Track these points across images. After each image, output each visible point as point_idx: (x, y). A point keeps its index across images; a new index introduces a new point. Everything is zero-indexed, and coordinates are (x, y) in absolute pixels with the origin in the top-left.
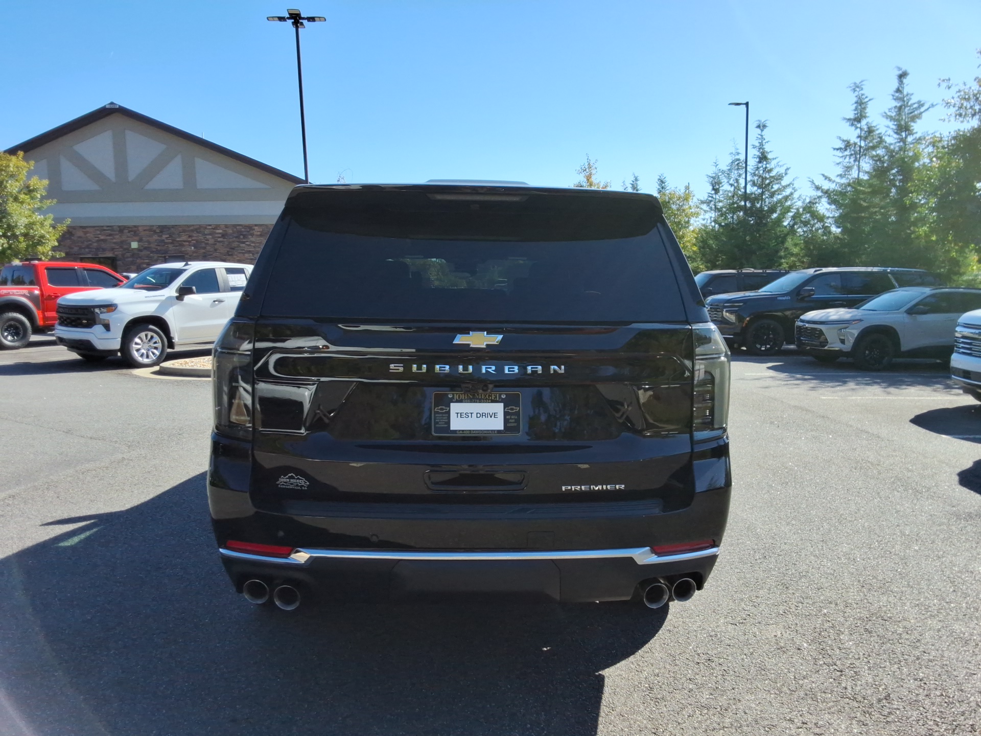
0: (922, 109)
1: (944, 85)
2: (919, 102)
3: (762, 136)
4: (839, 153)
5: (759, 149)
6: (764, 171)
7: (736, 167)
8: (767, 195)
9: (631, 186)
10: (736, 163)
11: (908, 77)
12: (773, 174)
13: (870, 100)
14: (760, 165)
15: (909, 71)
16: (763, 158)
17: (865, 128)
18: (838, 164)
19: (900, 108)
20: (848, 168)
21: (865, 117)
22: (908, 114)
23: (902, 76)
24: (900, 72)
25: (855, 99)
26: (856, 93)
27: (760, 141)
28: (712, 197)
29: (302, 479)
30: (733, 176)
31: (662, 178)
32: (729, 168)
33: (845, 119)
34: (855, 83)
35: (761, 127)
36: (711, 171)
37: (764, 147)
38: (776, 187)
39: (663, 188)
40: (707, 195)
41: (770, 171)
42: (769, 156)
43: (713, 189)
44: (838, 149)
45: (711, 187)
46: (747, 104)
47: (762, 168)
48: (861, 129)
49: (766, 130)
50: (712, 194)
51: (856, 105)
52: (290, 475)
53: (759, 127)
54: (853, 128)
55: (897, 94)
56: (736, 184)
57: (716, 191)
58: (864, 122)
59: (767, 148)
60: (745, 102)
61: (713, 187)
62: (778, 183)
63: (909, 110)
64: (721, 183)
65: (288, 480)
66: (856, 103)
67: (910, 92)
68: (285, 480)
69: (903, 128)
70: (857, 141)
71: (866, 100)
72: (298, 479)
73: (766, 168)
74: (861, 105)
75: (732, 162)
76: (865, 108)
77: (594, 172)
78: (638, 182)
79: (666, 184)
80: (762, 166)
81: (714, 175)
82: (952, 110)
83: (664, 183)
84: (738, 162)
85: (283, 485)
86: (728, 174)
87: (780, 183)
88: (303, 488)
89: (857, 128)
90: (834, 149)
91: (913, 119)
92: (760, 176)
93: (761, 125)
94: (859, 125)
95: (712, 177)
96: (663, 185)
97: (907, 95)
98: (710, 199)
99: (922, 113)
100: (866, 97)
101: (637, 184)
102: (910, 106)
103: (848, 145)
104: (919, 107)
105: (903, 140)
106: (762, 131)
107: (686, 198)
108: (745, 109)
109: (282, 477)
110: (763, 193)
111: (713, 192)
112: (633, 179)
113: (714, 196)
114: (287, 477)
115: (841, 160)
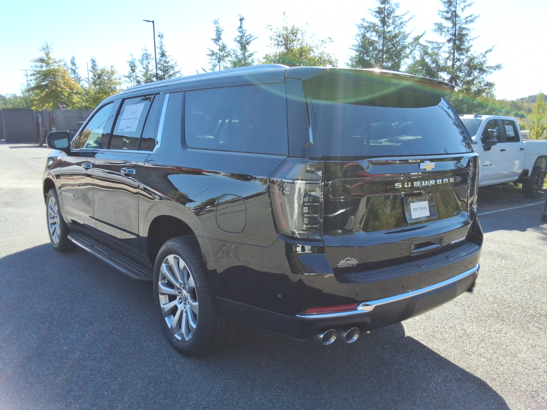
0: (252, 39)
1: (269, 28)
2: (250, 35)
3: (161, 42)
4: (209, 57)
5: (161, 49)
6: (164, 62)
7: (146, 58)
8: (167, 77)
9: (71, 62)
10: (146, 55)
11: (244, 21)
12: (169, 64)
13: (222, 30)
14: (162, 58)
15: (244, 18)
16: (163, 55)
17: (221, 45)
18: (209, 63)
19: (241, 37)
20: (214, 66)
21: (221, 39)
22: (245, 40)
23: (241, 20)
24: (240, 18)
25: (216, 29)
26: (216, 25)
27: (161, 45)
28: (131, 74)
29: (354, 260)
30: (144, 63)
31: (94, 59)
32: (142, 58)
33: (212, 39)
34: (215, 20)
35: (161, 37)
36: (130, 59)
37: (163, 48)
38: (172, 72)
39: (94, 65)
40: (128, 73)
41: (168, 62)
42: (166, 54)
43: (132, 70)
44: (209, 55)
45: (130, 68)
46: (153, 22)
47: (163, 61)
48: (220, 46)
49: (163, 38)
50: (131, 72)
51: (216, 32)
52: (347, 258)
53: (159, 36)
54: (215, 44)
55: (240, 29)
56: (146, 68)
57: (133, 71)
58: (220, 42)
59: (165, 49)
60: (152, 21)
61: (131, 68)
62: (173, 70)
63: (246, 38)
64: (136, 66)
65: (345, 262)
66: (216, 31)
67: (246, 29)
68: (343, 262)
69: (244, 48)
70: (218, 52)
71: (221, 30)
72: (352, 260)
73: (165, 60)
74: (219, 32)
75: (143, 55)
76: (220, 34)
77: (51, 51)
78: (75, 60)
79: (96, 63)
80: (163, 59)
81: (131, 61)
82: (273, 42)
83: (95, 62)
84: (147, 55)
85: (342, 265)
86: (141, 61)
87: (174, 70)
88: (354, 265)
89: (217, 44)
90: (207, 55)
91: (248, 43)
92: (162, 65)
93: (160, 35)
94: (218, 43)
95: (130, 62)
96: (94, 63)
97: (244, 30)
98: (130, 75)
99: (251, 40)
100: (221, 28)
101: (74, 61)
102: (246, 36)
103: (213, 54)
104: (251, 37)
105: (244, 54)
106: (161, 39)
107: (113, 73)
108: (153, 24)
109: (342, 260)
110: (164, 75)
111: (131, 71)
112: (72, 58)
113: (132, 73)
114: (345, 260)
115: (211, 61)
